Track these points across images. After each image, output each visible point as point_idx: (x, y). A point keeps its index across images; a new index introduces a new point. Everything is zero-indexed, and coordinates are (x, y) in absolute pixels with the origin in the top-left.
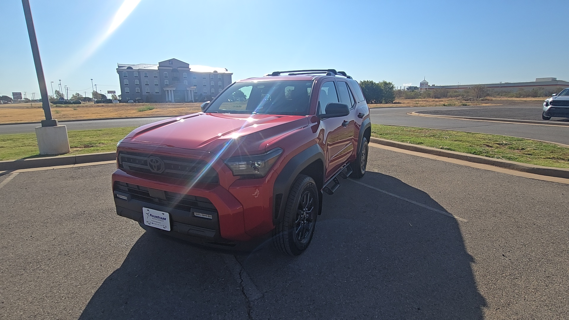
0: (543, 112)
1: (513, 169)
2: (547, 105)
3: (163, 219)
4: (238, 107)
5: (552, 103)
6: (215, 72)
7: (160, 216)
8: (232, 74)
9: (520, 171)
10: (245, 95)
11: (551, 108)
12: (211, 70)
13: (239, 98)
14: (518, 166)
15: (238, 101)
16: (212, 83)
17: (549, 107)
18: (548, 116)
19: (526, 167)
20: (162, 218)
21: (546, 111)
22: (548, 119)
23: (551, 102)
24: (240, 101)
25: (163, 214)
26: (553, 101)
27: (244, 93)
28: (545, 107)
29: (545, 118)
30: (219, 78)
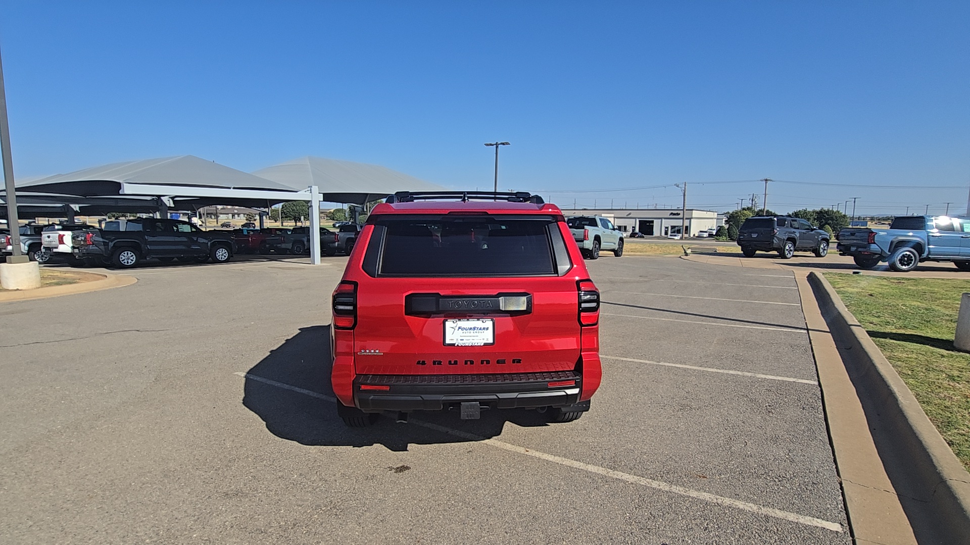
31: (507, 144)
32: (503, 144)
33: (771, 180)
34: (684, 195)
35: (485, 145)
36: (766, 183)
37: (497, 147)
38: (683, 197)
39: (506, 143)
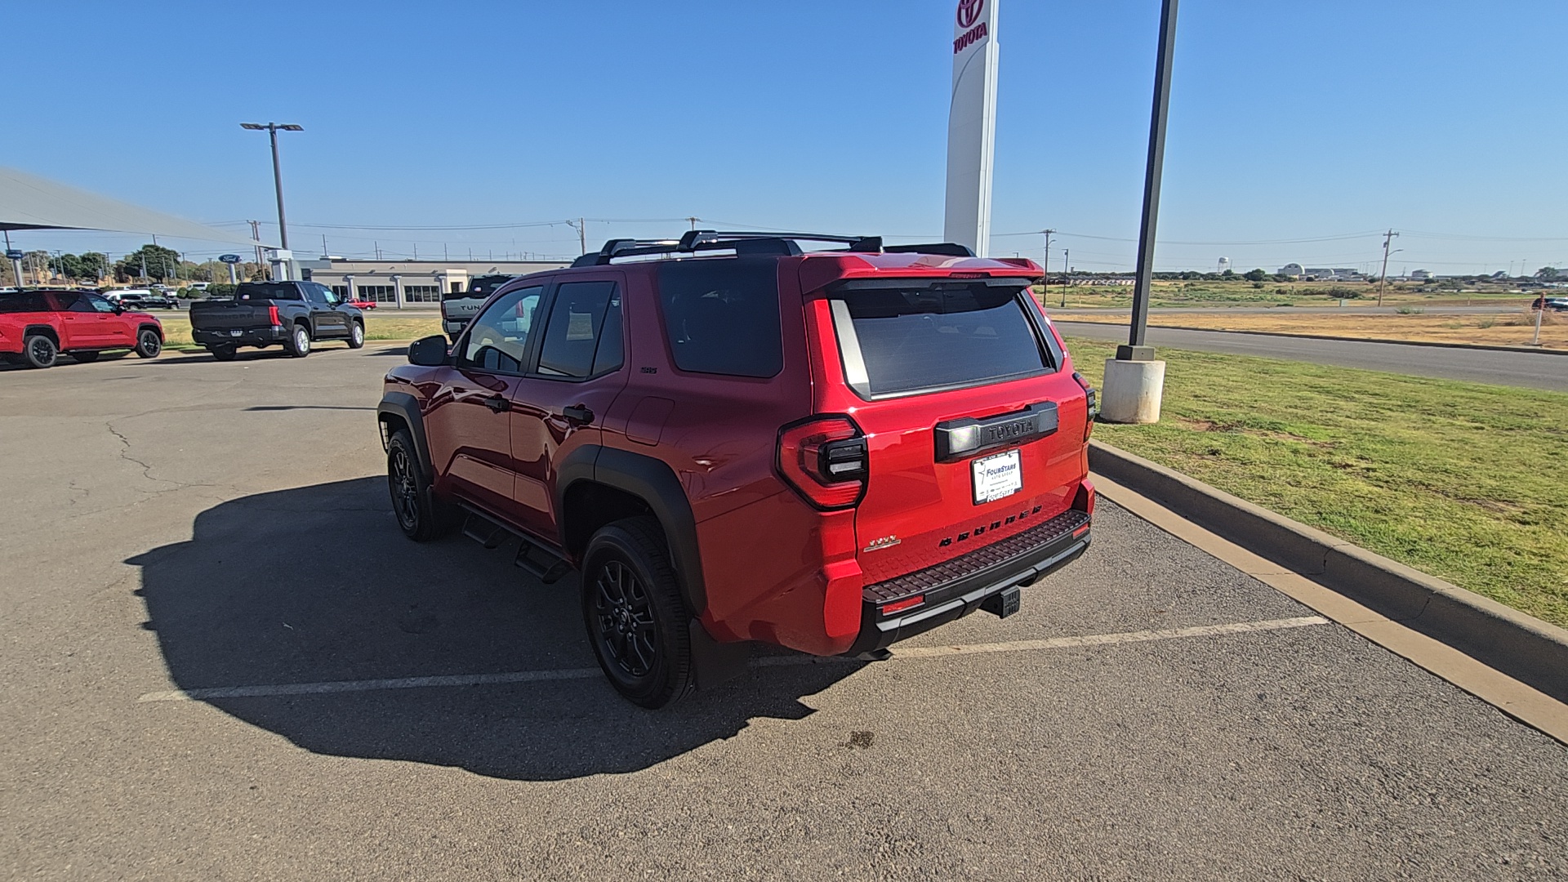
31: (296, 128)
32: (288, 128)
33: (698, 220)
34: (583, 240)
35: (243, 125)
36: (693, 223)
37: (273, 134)
38: (580, 242)
39: (294, 126)
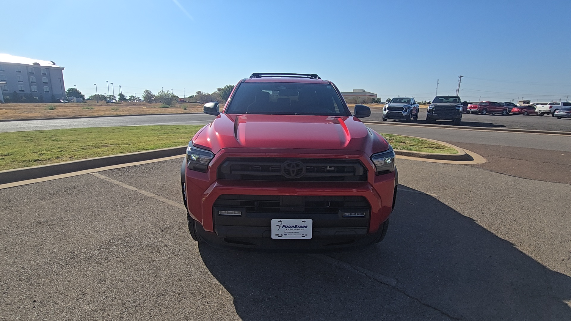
0: (383, 115)
1: (415, 156)
2: (385, 110)
3: (304, 227)
4: (89, 109)
5: (389, 108)
6: (37, 64)
7: (298, 225)
8: (63, 68)
9: (420, 158)
10: (84, 95)
11: (388, 112)
12: (30, 62)
13: (75, 98)
14: (418, 154)
15: (73, 102)
16: (33, 79)
17: (387, 111)
18: (386, 118)
19: (423, 154)
20: (301, 226)
21: (385, 114)
22: (386, 120)
23: (387, 108)
24: (77, 102)
25: (304, 222)
26: (389, 107)
27: (81, 93)
28: (384, 111)
29: (384, 120)
30: (42, 72)
